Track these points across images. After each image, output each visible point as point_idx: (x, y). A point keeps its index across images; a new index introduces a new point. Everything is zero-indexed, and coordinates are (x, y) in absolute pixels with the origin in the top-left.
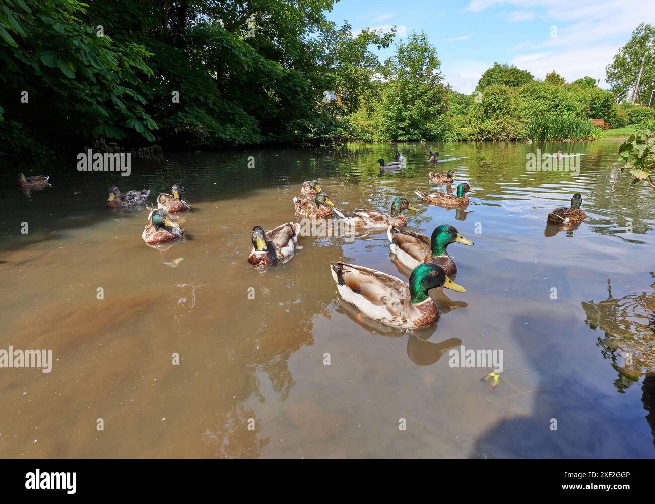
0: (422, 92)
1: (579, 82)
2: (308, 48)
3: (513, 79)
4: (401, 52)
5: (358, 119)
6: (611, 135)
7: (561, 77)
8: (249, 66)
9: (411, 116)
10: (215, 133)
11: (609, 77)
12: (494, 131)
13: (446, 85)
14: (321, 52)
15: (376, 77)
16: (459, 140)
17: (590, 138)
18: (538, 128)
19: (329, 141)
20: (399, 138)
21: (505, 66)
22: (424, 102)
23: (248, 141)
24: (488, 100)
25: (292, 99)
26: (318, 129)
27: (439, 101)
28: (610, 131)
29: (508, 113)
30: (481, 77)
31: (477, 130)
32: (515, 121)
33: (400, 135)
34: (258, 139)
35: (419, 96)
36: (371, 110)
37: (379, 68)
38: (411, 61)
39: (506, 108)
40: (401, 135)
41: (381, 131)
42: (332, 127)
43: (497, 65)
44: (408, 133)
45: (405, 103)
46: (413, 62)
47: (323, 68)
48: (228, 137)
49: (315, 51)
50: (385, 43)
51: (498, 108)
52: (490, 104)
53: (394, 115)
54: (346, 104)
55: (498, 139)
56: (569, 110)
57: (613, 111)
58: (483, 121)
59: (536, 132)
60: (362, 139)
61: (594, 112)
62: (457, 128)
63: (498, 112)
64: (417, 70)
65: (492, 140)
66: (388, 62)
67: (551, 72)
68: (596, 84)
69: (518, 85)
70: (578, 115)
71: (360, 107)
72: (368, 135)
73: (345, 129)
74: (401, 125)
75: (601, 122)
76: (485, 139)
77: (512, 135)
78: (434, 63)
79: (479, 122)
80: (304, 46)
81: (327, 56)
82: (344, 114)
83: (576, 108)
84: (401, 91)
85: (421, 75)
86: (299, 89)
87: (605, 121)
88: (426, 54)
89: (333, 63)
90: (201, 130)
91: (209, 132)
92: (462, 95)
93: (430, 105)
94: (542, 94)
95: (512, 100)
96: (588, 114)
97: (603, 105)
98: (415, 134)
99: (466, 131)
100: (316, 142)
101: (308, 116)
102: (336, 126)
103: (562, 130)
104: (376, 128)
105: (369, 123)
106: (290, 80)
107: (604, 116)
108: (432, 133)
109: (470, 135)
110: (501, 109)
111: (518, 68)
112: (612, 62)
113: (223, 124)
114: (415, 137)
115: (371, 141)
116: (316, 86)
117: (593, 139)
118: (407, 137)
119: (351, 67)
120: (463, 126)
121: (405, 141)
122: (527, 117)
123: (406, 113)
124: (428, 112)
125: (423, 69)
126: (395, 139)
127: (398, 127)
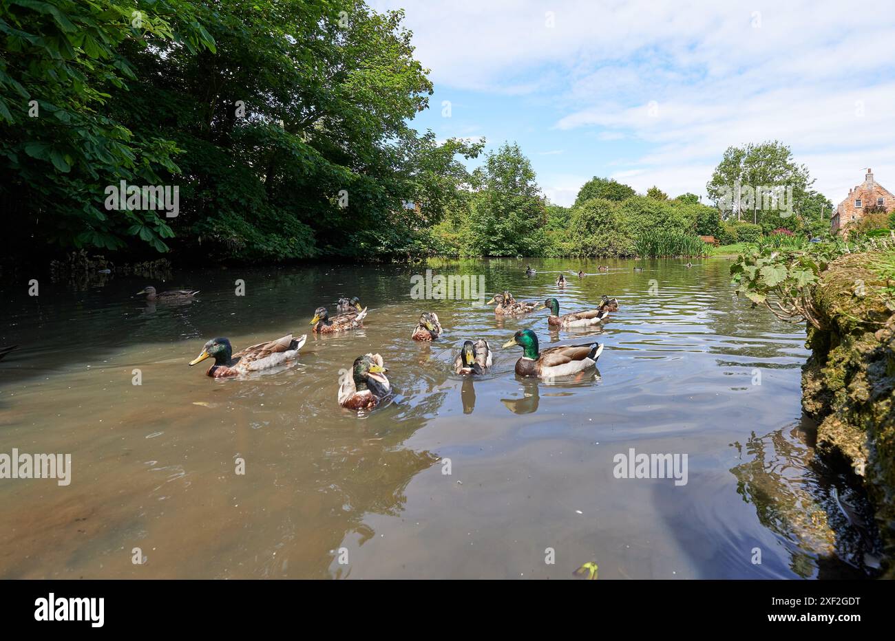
0: (517, 205)
1: (682, 198)
2: (384, 154)
3: (614, 193)
4: (492, 162)
5: (442, 232)
6: (724, 252)
7: (663, 193)
8: (310, 170)
9: (504, 229)
10: (253, 244)
11: (711, 194)
12: (600, 246)
13: (542, 197)
14: (400, 159)
15: (463, 187)
16: (562, 256)
17: (703, 255)
18: (647, 244)
19: (404, 256)
20: (492, 253)
21: (605, 180)
22: (519, 215)
23: (297, 254)
24: (589, 214)
25: (360, 207)
26: (391, 242)
27: (536, 213)
28: (722, 248)
29: (613, 228)
30: (580, 190)
31: (580, 245)
32: (621, 236)
33: (492, 250)
34: (311, 252)
35: (513, 208)
36: (457, 222)
37: (467, 178)
38: (502, 172)
39: (610, 222)
40: (494, 249)
41: (469, 245)
42: (408, 240)
43: (595, 178)
44: (501, 247)
45: (498, 215)
46: (505, 172)
47: (401, 176)
48: (271, 249)
49: (392, 157)
50: (473, 153)
51: (602, 222)
52: (593, 218)
53: (485, 228)
54: (427, 215)
55: (605, 256)
56: (676, 226)
57: (721, 228)
58: (586, 236)
59: (646, 249)
60: (446, 254)
61: (702, 229)
62: (558, 243)
63: (602, 226)
64: (509, 181)
65: (598, 257)
66: (476, 172)
67: (652, 187)
68: (699, 200)
69: (620, 199)
70: (686, 231)
71: (443, 218)
72: (453, 249)
73: (424, 242)
74: (492, 238)
75: (711, 239)
76: (591, 255)
77: (619, 252)
78: (528, 175)
79: (582, 237)
80: (380, 151)
81: (406, 163)
82: (424, 225)
83: (682, 224)
84: (493, 203)
85: (515, 187)
86: (370, 196)
87: (715, 238)
88: (519, 166)
89: (412, 171)
90: (234, 240)
91: (246, 242)
92: (561, 208)
93: (526, 218)
94: (646, 209)
95: (616, 214)
96: (696, 231)
97: (709, 221)
98: (509, 249)
99: (568, 246)
100: (386, 257)
101: (379, 227)
102: (413, 239)
103: (672, 246)
104: (463, 241)
105: (454, 235)
106: (359, 187)
107: (713, 232)
108: (530, 248)
109: (573, 250)
110: (605, 224)
111: (618, 182)
112: (711, 179)
113: (266, 234)
114: (510, 253)
115: (456, 257)
116: (391, 194)
117: (706, 257)
118: (501, 252)
119: (434, 176)
120: (564, 241)
121: (499, 256)
122: (634, 232)
123: (498, 226)
124: (524, 226)
125: (517, 180)
126: (486, 255)
127: (489, 241)
